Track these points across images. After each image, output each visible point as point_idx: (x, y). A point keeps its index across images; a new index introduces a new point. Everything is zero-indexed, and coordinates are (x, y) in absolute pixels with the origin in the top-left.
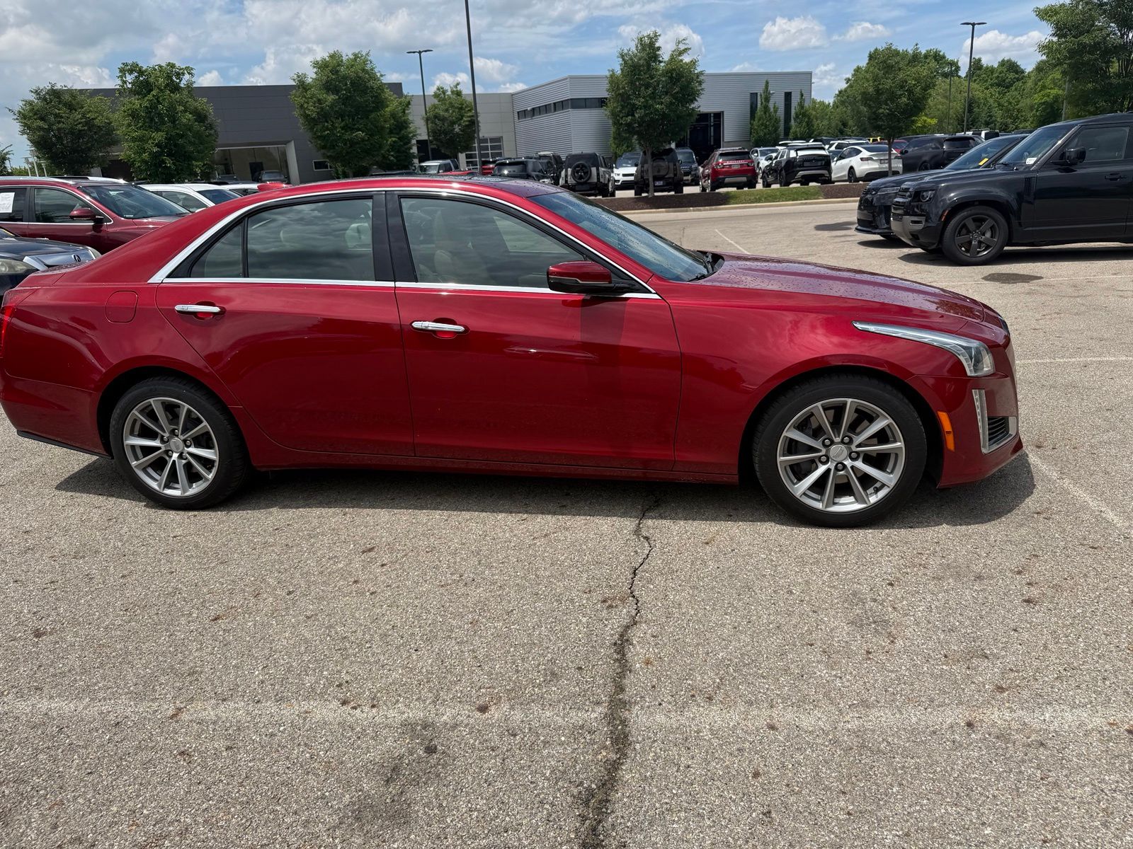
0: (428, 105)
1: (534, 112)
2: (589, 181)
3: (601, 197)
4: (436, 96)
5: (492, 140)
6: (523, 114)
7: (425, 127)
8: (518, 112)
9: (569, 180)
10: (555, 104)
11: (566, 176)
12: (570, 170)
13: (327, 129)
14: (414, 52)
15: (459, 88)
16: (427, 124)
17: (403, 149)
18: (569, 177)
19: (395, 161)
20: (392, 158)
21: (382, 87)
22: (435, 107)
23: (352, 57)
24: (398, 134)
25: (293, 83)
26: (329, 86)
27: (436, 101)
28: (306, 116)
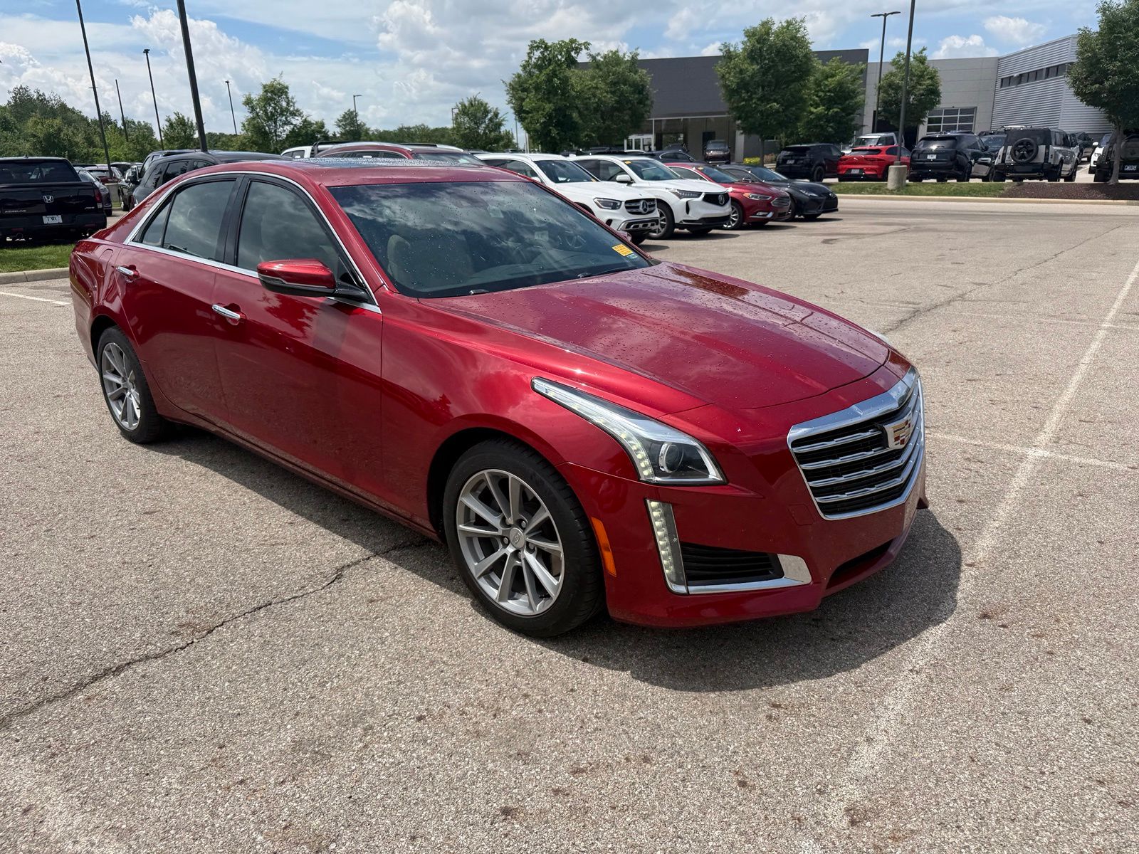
0: (885, 72)
1: (1021, 79)
2: (1032, 162)
3: (1046, 181)
4: (894, 63)
5: (963, 111)
6: (1008, 82)
7: (876, 98)
8: (1002, 79)
9: (1007, 158)
10: (1048, 69)
11: (1004, 155)
12: (1010, 148)
13: (744, 100)
14: (879, 15)
15: (925, 52)
16: (879, 94)
17: (845, 120)
18: (1007, 156)
19: (833, 132)
20: (830, 130)
21: (808, 56)
22: (892, 74)
23: (785, 24)
24: (841, 104)
25: (720, 54)
26: (753, 55)
27: (894, 69)
28: (726, 86)
